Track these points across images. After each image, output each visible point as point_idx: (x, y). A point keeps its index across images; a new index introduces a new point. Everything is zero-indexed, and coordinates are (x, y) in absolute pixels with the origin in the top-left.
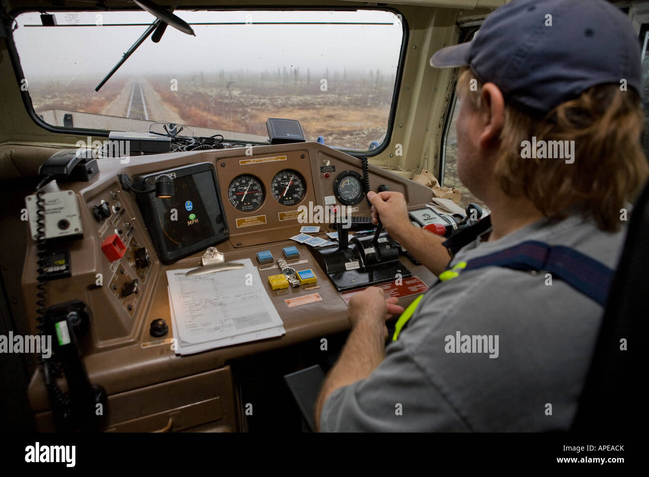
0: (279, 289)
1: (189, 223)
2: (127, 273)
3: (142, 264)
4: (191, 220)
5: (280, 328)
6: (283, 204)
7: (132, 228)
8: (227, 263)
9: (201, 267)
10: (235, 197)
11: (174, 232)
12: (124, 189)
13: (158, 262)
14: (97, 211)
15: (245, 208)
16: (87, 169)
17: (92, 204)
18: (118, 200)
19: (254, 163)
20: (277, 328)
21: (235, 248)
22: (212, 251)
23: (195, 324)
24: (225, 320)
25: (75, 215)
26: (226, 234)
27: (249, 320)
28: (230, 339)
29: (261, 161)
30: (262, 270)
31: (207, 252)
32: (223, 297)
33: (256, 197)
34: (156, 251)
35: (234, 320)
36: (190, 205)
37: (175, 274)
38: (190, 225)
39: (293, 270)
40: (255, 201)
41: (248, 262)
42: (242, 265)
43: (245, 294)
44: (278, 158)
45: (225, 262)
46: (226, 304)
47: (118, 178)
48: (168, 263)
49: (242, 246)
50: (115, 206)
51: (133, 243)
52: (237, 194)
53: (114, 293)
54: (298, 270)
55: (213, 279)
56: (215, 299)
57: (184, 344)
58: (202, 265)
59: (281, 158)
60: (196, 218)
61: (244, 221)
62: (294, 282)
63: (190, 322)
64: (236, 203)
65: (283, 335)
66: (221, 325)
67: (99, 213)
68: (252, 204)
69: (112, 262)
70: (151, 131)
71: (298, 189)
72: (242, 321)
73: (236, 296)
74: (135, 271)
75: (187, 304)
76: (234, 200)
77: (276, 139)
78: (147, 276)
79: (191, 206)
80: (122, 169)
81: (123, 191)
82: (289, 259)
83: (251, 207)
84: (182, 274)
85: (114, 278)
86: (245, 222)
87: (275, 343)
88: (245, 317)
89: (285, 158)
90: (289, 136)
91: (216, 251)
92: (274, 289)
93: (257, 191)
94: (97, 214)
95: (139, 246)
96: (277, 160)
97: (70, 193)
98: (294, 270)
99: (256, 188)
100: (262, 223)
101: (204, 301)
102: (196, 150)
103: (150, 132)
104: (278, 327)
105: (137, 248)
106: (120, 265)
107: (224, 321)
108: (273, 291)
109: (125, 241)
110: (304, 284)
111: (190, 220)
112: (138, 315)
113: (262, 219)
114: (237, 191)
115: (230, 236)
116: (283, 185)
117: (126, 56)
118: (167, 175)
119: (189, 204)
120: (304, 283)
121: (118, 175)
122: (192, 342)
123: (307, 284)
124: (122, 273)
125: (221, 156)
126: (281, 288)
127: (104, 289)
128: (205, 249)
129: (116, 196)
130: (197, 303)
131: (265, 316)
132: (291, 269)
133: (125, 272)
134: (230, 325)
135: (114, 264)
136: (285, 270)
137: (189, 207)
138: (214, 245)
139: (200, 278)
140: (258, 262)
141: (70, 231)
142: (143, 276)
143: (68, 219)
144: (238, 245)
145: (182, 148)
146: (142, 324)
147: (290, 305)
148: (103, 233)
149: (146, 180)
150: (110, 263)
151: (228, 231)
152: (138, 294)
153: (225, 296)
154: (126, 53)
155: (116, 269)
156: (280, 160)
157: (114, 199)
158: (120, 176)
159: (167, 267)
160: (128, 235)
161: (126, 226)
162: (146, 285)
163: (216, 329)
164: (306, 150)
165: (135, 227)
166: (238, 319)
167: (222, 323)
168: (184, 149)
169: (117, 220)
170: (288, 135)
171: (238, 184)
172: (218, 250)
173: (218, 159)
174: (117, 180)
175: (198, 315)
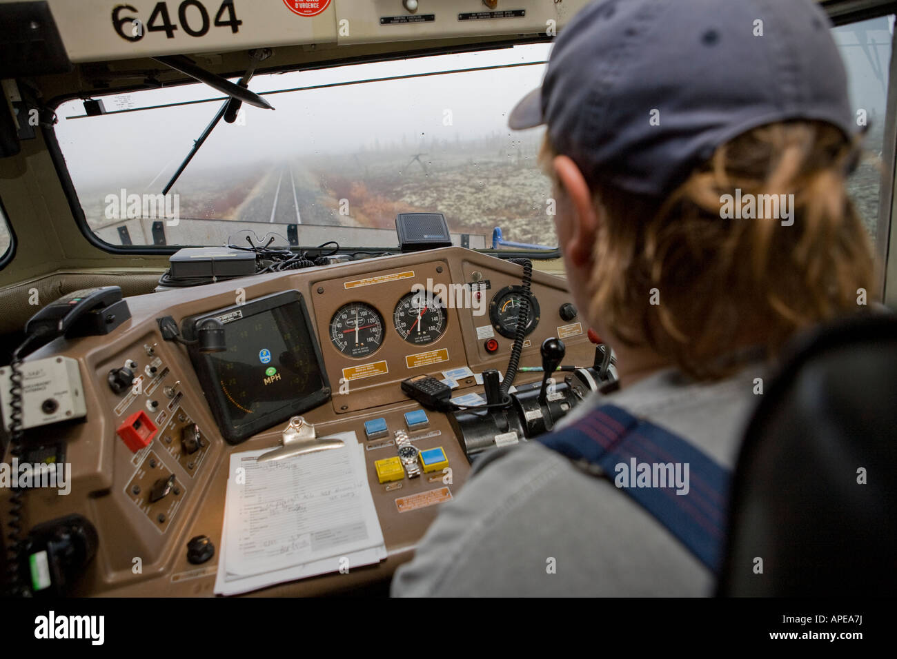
0: (390, 482)
1: (266, 381)
2: (162, 464)
3: (190, 448)
4: (270, 377)
5: (379, 549)
6: (413, 342)
7: (180, 394)
8: (321, 438)
9: (282, 447)
10: (341, 336)
11: (244, 396)
12: (166, 339)
13: (222, 441)
14: (112, 379)
15: (357, 351)
16: (105, 317)
17: (107, 368)
18: (156, 356)
19: (367, 284)
20: (374, 549)
21: (337, 413)
22: (297, 422)
23: (253, 543)
24: (299, 536)
25: (65, 392)
26: (325, 393)
27: (334, 535)
28: (301, 567)
29: (376, 281)
30: (371, 449)
31: (291, 424)
32: (303, 495)
33: (373, 335)
34: (218, 425)
35: (312, 534)
36: (267, 354)
37: (243, 460)
38: (268, 384)
39: (414, 450)
40: (371, 339)
41: (350, 437)
42: (339, 441)
43: (337, 491)
44: (400, 275)
45: (316, 438)
46: (305, 508)
47: (157, 323)
48: (235, 441)
49: (348, 410)
50: (150, 365)
51: (179, 417)
52: (345, 332)
53: (134, 500)
54: (422, 449)
55: (295, 466)
56: (292, 500)
57: (229, 577)
58: (282, 443)
59: (407, 275)
60: (276, 374)
61: (354, 371)
62: (413, 469)
63: (246, 539)
64: (343, 345)
65: (383, 561)
66: (291, 543)
67: (116, 381)
68: (367, 344)
69: (135, 452)
70: (231, 245)
71: (436, 319)
72: (323, 537)
73: (323, 495)
74: (177, 461)
75: (249, 509)
76: (341, 340)
77: (406, 244)
78: (199, 464)
79: (269, 357)
80: (164, 311)
81: (164, 343)
82: (413, 431)
83: (366, 349)
84: (252, 458)
85: (137, 476)
86: (356, 373)
87: (371, 574)
88: (328, 530)
89: (411, 274)
90: (427, 238)
91: (304, 422)
92: (381, 481)
93: (373, 325)
94: (113, 384)
95: (190, 419)
96: (401, 278)
97: (59, 361)
98: (417, 449)
99: (372, 320)
100: (382, 373)
101: (275, 503)
102: (289, 269)
103: (229, 247)
104: (376, 547)
105: (185, 424)
106: (151, 455)
107: (296, 537)
108: (381, 484)
109: (165, 416)
110: (429, 472)
111: (267, 377)
112: (176, 528)
113: (381, 367)
114: (344, 328)
115: (333, 394)
116: (413, 313)
117: (199, 144)
118: (215, 319)
119: (265, 353)
120: (429, 470)
121: (158, 320)
122: (241, 573)
123: (434, 471)
124: (153, 466)
125: (317, 278)
126: (392, 479)
127: (115, 494)
128: (286, 420)
129: (152, 351)
130: (264, 506)
131: (359, 529)
132: (412, 448)
133: (159, 465)
134: (305, 544)
135: (140, 454)
136: (402, 450)
137: (264, 358)
138: (300, 413)
139: (277, 464)
140: (364, 437)
141: (59, 416)
142: (191, 466)
143: (56, 398)
144: (342, 409)
145: (275, 267)
146: (177, 544)
147: (404, 509)
148: (123, 411)
149: (198, 323)
150: (132, 454)
151: (328, 388)
152: (179, 496)
153: (306, 494)
154: (197, 140)
155: (141, 461)
156: (405, 277)
157: (149, 355)
158: (161, 322)
159: (234, 447)
160: (171, 406)
161: (168, 393)
162: (196, 480)
163: (283, 550)
164: (444, 260)
165: (185, 393)
166: (317, 533)
167: (294, 540)
168: (279, 267)
169: (152, 385)
170: (426, 236)
171: (344, 317)
172: (306, 420)
173: (313, 283)
174: (156, 327)
175: (262, 527)
